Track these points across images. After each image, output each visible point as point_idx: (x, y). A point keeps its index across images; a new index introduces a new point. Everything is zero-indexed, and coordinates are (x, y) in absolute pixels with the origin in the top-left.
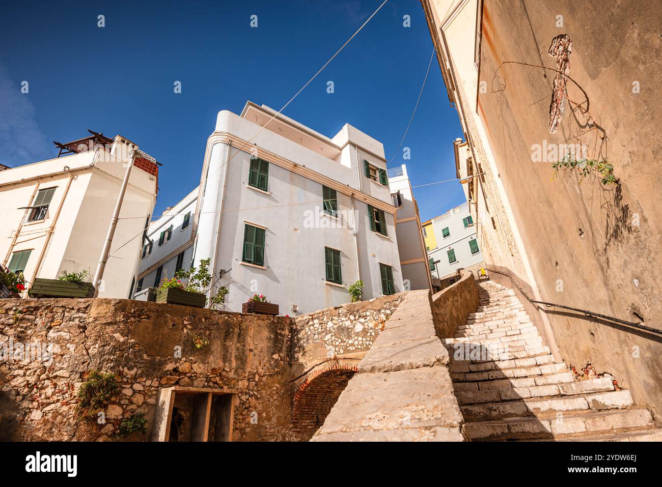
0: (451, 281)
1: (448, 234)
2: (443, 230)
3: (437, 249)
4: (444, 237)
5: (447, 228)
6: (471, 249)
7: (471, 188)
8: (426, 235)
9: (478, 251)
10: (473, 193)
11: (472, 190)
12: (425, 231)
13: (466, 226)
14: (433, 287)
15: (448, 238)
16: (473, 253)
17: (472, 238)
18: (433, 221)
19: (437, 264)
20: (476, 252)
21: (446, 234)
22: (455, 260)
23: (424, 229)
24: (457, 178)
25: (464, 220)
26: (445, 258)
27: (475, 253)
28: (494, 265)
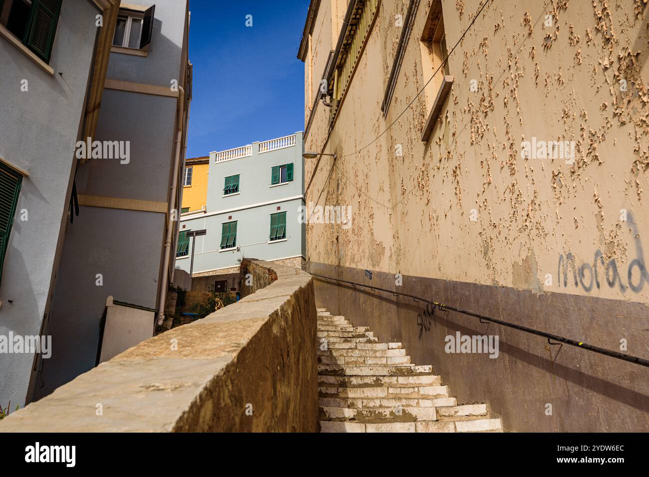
0: (217, 283)
1: (236, 189)
2: (228, 180)
3: (203, 215)
4: (226, 192)
5: (237, 177)
6: (272, 230)
7: (338, 61)
8: (189, 183)
9: (284, 237)
10: (340, 75)
11: (341, 68)
12: (190, 174)
13: (275, 181)
14: (170, 289)
15: (232, 197)
16: (272, 239)
17: (279, 208)
18: (212, 156)
19: (197, 237)
20: (279, 238)
21: (232, 186)
22: (234, 245)
23: (190, 170)
24: (298, 57)
25: (275, 170)
26: (215, 234)
27: (276, 238)
28: (339, 266)
